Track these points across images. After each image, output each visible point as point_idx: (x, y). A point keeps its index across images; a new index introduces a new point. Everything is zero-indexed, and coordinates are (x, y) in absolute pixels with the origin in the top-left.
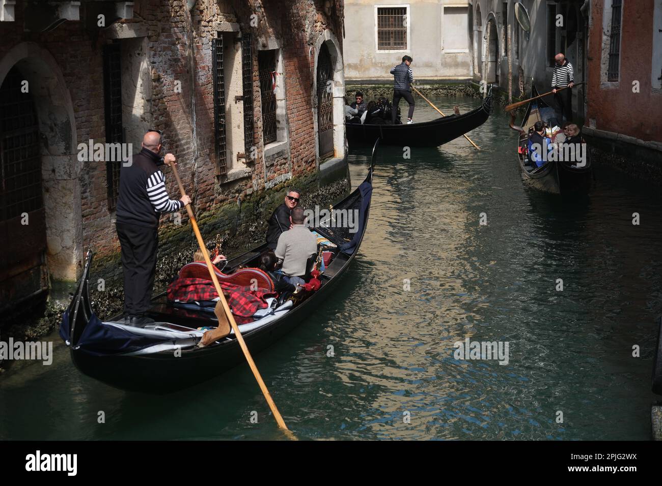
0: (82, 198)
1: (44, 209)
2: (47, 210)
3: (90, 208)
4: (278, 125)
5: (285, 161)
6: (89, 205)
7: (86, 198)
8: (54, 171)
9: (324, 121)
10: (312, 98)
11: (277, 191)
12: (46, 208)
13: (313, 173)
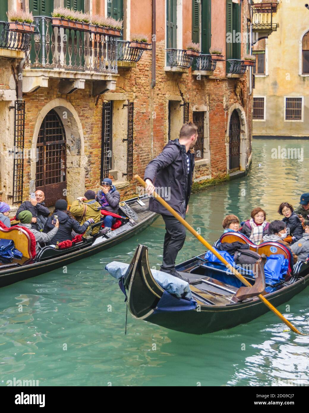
0: (86, 177)
1: (66, 182)
2: (68, 183)
3: (90, 183)
4: (204, 151)
5: (207, 169)
6: (89, 181)
7: (88, 178)
8: (72, 163)
9: (235, 150)
10: (226, 138)
11: (201, 184)
12: (67, 181)
13: (225, 177)
